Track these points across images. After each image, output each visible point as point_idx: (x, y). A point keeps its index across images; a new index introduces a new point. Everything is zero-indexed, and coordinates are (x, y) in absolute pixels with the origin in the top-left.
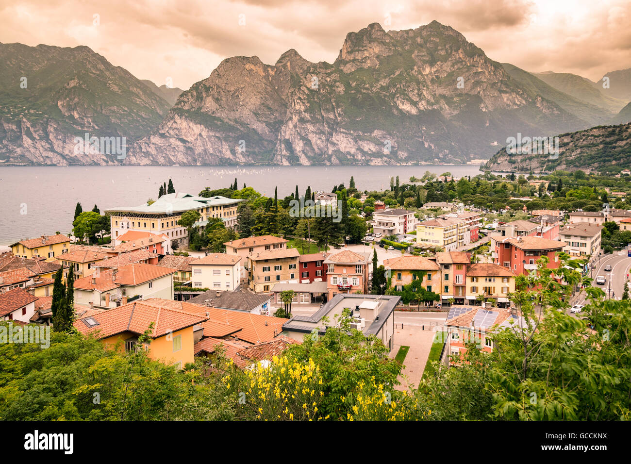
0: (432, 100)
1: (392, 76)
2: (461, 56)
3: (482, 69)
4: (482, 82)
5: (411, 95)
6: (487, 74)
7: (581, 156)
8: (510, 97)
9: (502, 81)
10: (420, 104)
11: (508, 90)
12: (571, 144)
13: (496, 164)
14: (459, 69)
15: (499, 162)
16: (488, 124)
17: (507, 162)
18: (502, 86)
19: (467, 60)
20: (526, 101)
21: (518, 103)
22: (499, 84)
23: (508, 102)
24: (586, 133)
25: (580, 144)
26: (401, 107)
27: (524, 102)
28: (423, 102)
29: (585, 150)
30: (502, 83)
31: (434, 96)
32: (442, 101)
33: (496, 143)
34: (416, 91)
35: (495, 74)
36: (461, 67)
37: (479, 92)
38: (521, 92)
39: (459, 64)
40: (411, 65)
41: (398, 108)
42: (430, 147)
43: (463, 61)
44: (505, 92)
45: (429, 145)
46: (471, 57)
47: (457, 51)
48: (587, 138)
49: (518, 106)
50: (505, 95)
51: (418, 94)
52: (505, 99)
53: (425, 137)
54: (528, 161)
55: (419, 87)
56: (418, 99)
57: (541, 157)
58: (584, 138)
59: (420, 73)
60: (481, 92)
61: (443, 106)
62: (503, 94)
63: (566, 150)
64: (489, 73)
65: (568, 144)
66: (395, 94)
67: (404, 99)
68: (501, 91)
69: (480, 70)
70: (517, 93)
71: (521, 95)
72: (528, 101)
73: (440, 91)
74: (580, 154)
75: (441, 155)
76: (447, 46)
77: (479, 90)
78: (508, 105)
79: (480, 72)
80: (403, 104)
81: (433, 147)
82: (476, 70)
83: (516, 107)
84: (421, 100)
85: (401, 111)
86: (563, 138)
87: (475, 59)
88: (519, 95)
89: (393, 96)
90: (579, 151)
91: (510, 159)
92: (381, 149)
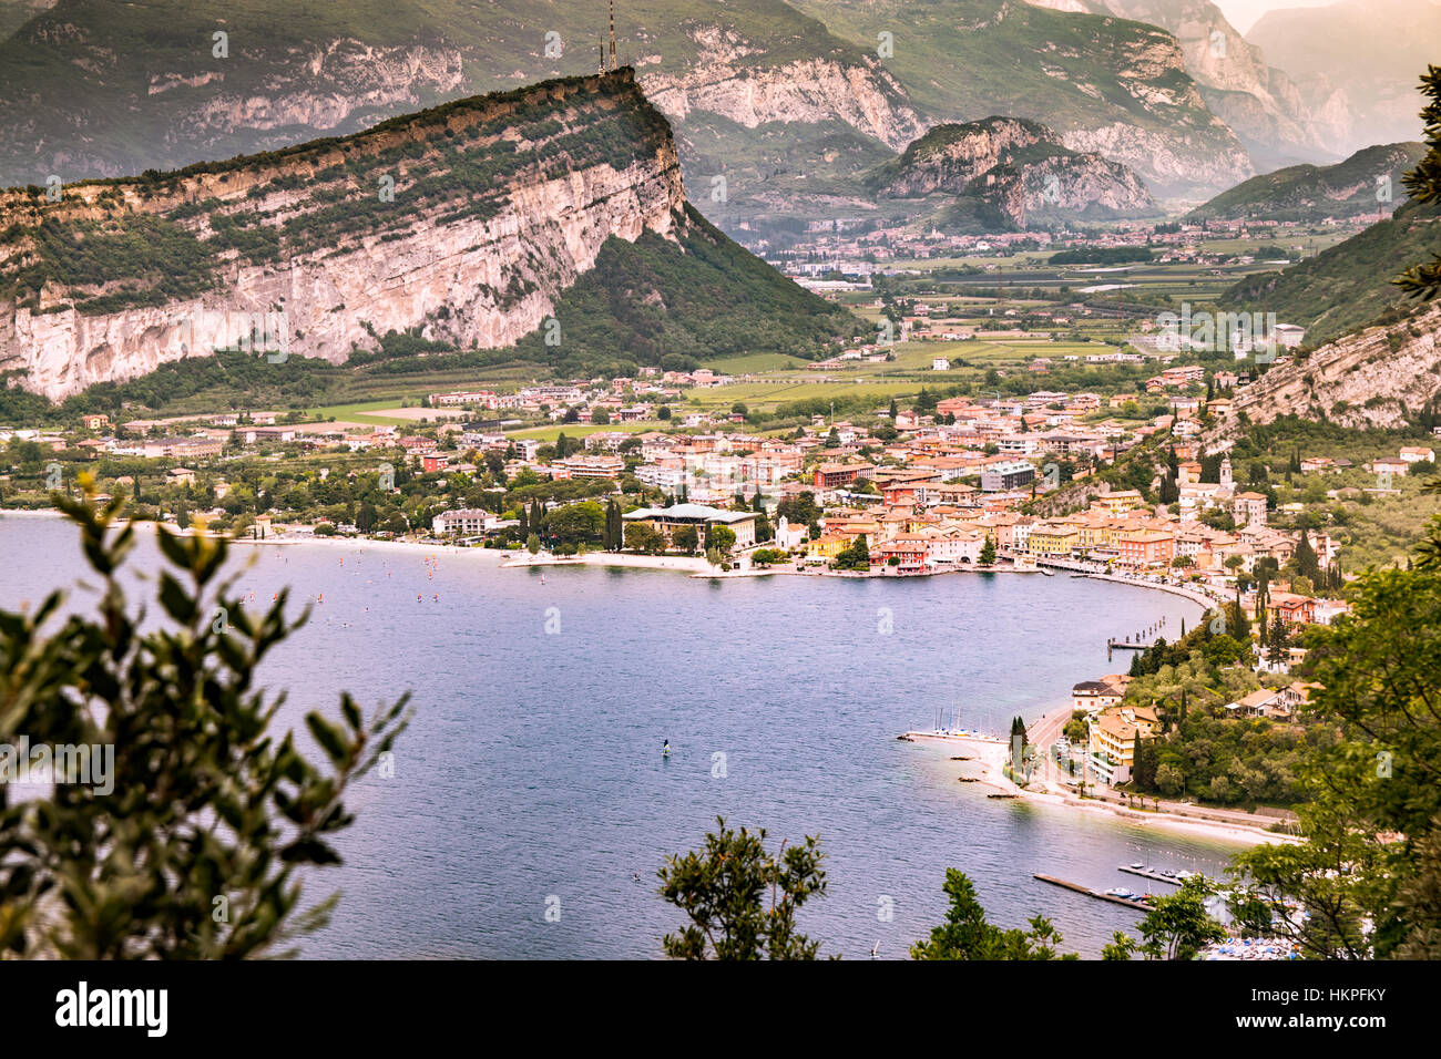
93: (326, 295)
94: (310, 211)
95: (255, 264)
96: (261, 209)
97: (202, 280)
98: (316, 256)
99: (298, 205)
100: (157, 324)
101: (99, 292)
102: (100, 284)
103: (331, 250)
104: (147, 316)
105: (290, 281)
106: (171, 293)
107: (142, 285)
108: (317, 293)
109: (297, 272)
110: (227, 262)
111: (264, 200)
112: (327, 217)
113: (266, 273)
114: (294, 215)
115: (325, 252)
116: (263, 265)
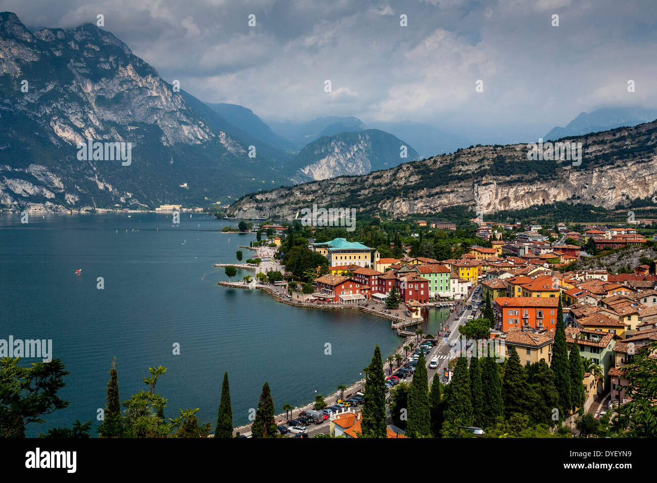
0: (101, 128)
1: (42, 91)
2: (131, 73)
3: (158, 92)
4: (159, 109)
5: (73, 119)
6: (163, 100)
7: (331, 204)
8: (192, 130)
9: (181, 110)
10: (86, 131)
11: (188, 121)
12: (319, 192)
13: (241, 211)
14: (129, 89)
15: (245, 209)
16: (172, 162)
17: (254, 209)
18: (182, 116)
19: (138, 80)
20: (209, 135)
21: (201, 138)
22: (178, 113)
23: (191, 136)
24: (333, 182)
25: (328, 192)
26: (60, 133)
27: (207, 137)
28: (91, 130)
29: (335, 197)
30: (181, 113)
31: (102, 121)
32: (113, 130)
33: (185, 185)
34: (80, 114)
35: (172, 101)
36: (131, 87)
37: (156, 121)
38: (203, 125)
39: (129, 84)
40: (68, 78)
41: (56, 136)
42: (107, 189)
43: (133, 80)
44: (186, 124)
45: (104, 186)
46: (143, 77)
47: (124, 66)
48: (334, 187)
49: (201, 141)
50: (186, 127)
51: (82, 118)
52: (186, 132)
53: (98, 176)
54: (278, 208)
55: (84, 110)
56: (83, 126)
57: (292, 204)
58: (332, 186)
59: (80, 90)
60: (158, 121)
61: (116, 138)
62: (183, 126)
63: (316, 197)
64: (166, 99)
65: (316, 191)
66: (51, 116)
67: (64, 124)
68: (181, 123)
69: (155, 94)
70: (199, 126)
71: (202, 128)
72: (211, 135)
73: (109, 116)
74: (329, 201)
75: (122, 200)
76: (111, 59)
77: (156, 118)
78: (191, 140)
79: (155, 97)
80: (63, 130)
81: (111, 190)
82: (151, 93)
83: (199, 143)
84: (87, 126)
85: (60, 139)
86: (311, 185)
87: (149, 80)
88: (201, 128)
89: (48, 118)
90: (329, 198)
91: (257, 206)
92: (42, 191)
93: (607, 183)
94: (606, 152)
95: (577, 171)
96: (586, 152)
97: (554, 176)
98: (604, 168)
99: (602, 150)
100: (530, 191)
101: (508, 179)
102: (509, 176)
103: (611, 166)
104: (526, 188)
105: (592, 177)
106: (539, 180)
107: (527, 177)
108: (603, 182)
109: (595, 174)
110: (566, 170)
111: (588, 148)
112: (613, 154)
113: (581, 174)
114: (599, 154)
115: (608, 167)
116: (581, 171)
